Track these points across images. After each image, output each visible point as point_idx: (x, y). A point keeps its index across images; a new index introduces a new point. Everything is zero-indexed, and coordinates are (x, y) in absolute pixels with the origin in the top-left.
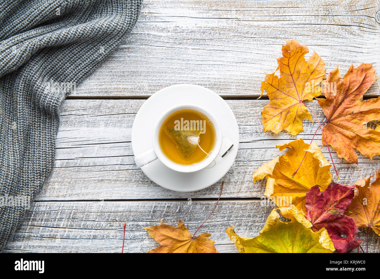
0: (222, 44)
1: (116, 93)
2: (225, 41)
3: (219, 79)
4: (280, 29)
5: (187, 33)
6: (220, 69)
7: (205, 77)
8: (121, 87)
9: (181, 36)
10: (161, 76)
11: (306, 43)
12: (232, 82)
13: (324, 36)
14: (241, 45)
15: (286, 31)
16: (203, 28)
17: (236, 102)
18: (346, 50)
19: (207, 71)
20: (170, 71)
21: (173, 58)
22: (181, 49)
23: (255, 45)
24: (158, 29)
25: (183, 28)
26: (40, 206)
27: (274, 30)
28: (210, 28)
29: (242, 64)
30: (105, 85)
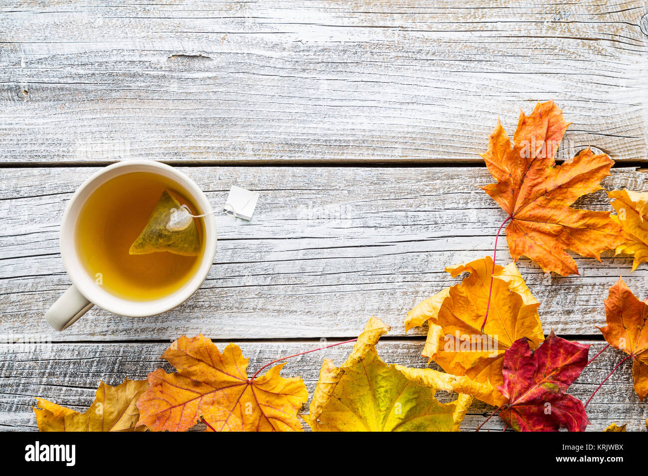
0: (375, 71)
1: (193, 156)
2: (381, 66)
3: (371, 131)
4: (477, 45)
5: (316, 51)
6: (372, 115)
7: (346, 127)
8: (202, 144)
9: (305, 57)
10: (272, 126)
11: (520, 69)
12: (394, 137)
13: (551, 57)
14: (408, 73)
15: (486, 49)
16: (343, 43)
17: (401, 172)
18: (589, 81)
19: (351, 117)
20: (287, 118)
21: (291, 95)
22: (305, 80)
23: (434, 73)
24: (266, 46)
25: (309, 44)
26: (61, 350)
27: (466, 46)
28: (355, 44)
29: (411, 106)
30: (174, 142)
